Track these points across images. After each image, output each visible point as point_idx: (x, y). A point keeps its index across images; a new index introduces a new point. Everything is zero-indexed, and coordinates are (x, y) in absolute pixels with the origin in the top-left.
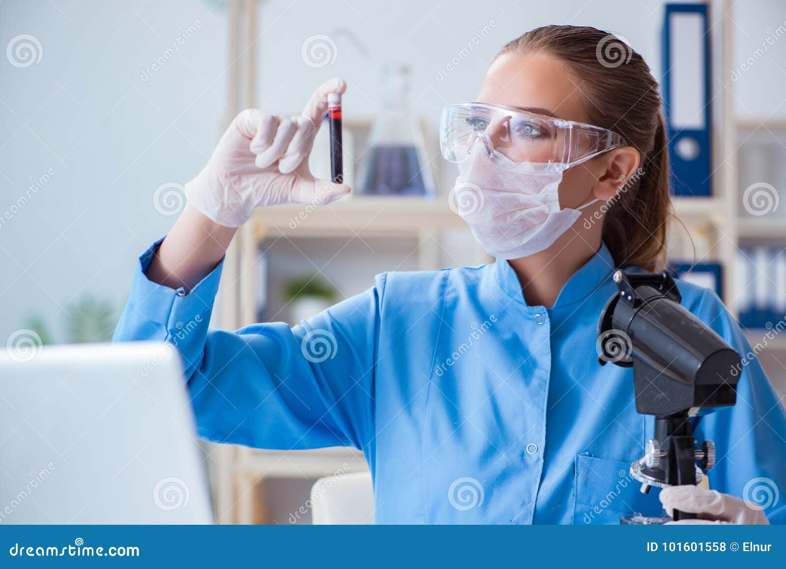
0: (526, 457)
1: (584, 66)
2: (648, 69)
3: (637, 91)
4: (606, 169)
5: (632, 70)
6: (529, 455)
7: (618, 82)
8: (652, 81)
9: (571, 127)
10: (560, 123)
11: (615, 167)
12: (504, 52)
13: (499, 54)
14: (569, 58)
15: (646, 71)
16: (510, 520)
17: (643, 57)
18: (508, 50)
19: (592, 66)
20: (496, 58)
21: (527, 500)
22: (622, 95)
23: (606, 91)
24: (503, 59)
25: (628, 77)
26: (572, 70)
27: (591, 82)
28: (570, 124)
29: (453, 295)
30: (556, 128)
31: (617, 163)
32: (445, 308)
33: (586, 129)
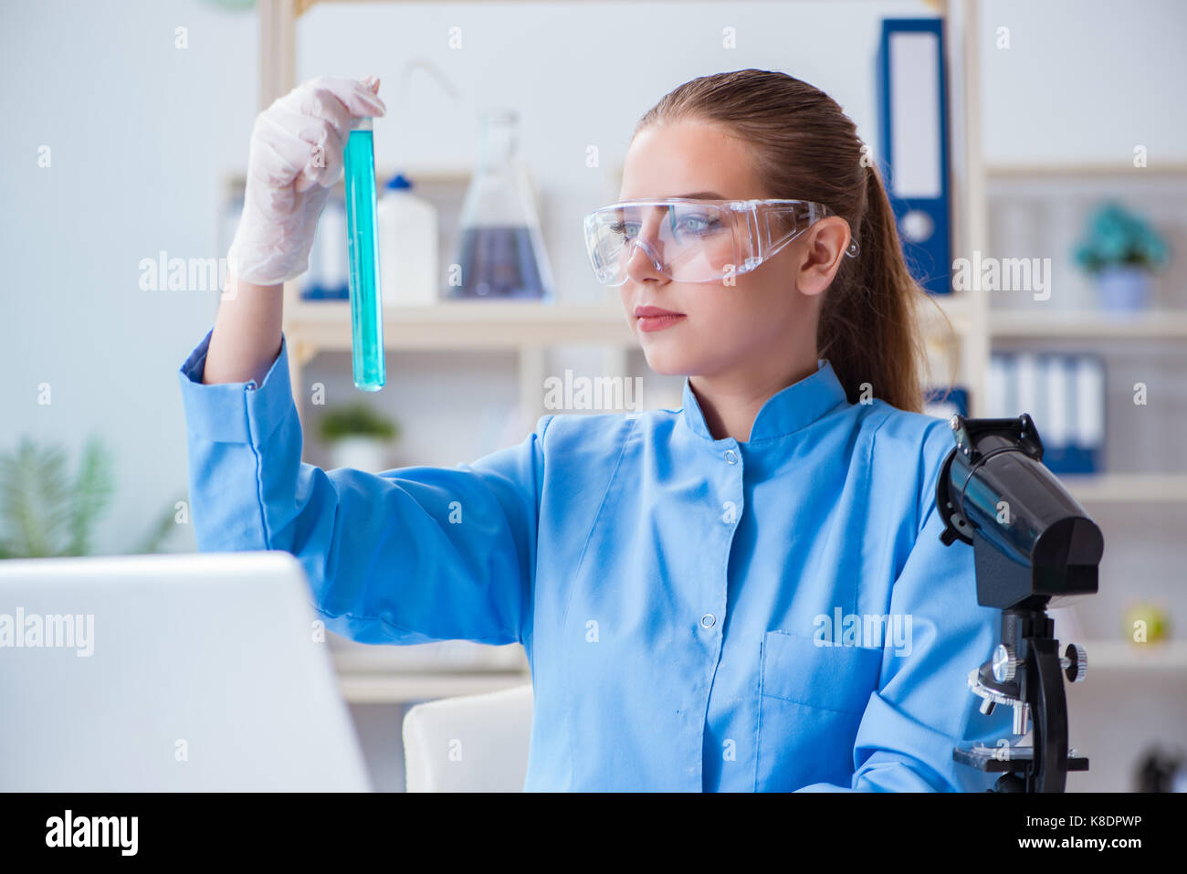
0: (700, 633)
1: (748, 124)
2: (838, 107)
3: (827, 140)
4: (808, 252)
5: (815, 114)
6: (704, 630)
7: (801, 135)
8: (846, 123)
9: (754, 208)
10: (738, 206)
11: (819, 247)
12: (641, 128)
13: (637, 131)
14: (727, 117)
15: (835, 111)
16: (676, 710)
17: (828, 93)
18: (646, 124)
19: (760, 122)
20: (634, 137)
21: (699, 685)
22: (808, 150)
23: (784, 150)
24: (645, 136)
25: (811, 125)
26: (732, 132)
27: (761, 143)
28: (753, 204)
29: (636, 441)
30: (734, 212)
31: (822, 242)
32: (623, 455)
33: (776, 205)
